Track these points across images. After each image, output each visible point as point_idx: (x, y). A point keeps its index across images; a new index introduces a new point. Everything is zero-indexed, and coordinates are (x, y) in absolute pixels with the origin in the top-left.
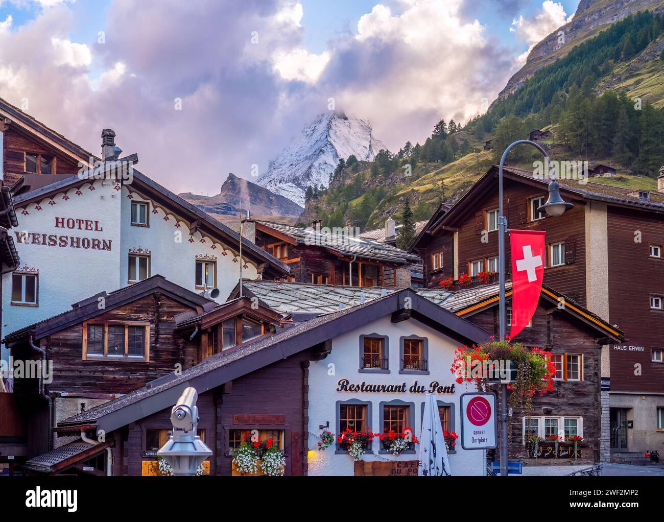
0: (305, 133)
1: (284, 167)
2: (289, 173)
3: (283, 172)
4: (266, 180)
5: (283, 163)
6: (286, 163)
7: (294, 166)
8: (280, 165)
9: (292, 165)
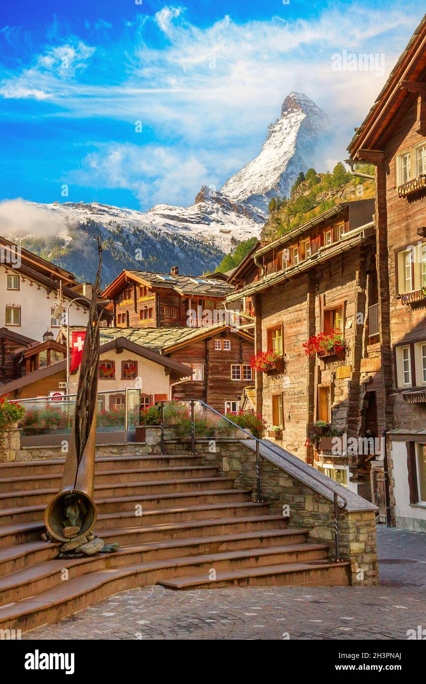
0: (274, 145)
1: (254, 178)
2: (259, 184)
3: (254, 182)
4: (237, 190)
5: (254, 174)
6: (256, 174)
7: (263, 177)
8: (251, 176)
9: (261, 176)
